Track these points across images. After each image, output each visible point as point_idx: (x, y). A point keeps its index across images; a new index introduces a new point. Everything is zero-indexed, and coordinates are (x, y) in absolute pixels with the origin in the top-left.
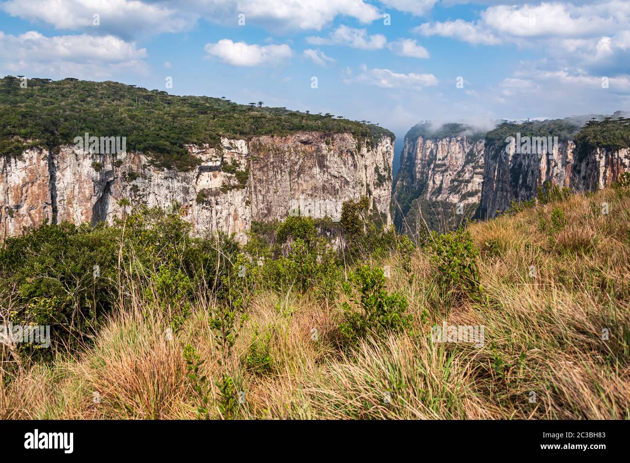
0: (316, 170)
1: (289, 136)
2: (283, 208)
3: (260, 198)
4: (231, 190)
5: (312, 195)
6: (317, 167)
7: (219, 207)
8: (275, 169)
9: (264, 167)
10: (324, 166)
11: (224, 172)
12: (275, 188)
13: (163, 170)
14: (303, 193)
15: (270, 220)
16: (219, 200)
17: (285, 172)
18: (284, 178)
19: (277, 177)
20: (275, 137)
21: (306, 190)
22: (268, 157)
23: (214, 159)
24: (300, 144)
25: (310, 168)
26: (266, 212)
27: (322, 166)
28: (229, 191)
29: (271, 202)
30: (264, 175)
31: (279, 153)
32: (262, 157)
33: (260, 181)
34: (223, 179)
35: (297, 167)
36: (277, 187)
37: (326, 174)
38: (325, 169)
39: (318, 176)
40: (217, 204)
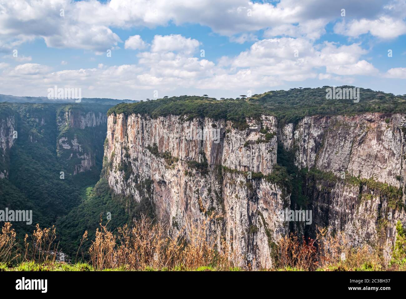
0: (374, 142)
1: (356, 116)
2: (337, 165)
3: (327, 155)
4: (261, 143)
5: (365, 160)
6: (376, 139)
7: (254, 151)
8: (341, 138)
9: (334, 136)
10: (380, 140)
11: (261, 133)
12: (337, 151)
13: (235, 129)
14: (359, 157)
15: (328, 171)
16: (254, 147)
17: (348, 141)
18: (346, 145)
19: (341, 143)
20: (345, 116)
21: (362, 156)
22: (338, 129)
23: (254, 125)
24: (366, 122)
25: (370, 140)
26: (326, 165)
27: (379, 139)
28: (260, 143)
29: (331, 160)
30: (333, 141)
31: (346, 128)
32: (335, 129)
33: (330, 145)
34: (259, 136)
35: (359, 138)
36: (339, 150)
37: (381, 145)
38: (381, 142)
39: (375, 147)
40: (253, 149)
